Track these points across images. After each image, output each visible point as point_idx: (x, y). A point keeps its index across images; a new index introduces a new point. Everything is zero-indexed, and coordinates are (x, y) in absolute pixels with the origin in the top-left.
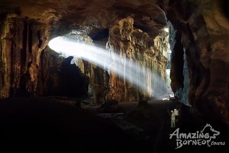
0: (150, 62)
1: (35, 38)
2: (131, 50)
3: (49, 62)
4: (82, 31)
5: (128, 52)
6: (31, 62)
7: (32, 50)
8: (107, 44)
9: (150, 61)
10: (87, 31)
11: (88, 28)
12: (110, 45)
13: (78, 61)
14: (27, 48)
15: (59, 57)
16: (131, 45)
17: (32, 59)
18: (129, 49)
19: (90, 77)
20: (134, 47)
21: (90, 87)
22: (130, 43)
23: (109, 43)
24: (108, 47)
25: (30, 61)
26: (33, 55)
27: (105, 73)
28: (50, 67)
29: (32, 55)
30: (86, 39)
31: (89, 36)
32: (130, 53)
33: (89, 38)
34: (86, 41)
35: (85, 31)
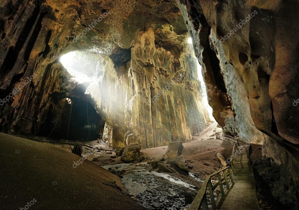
0: (180, 91)
1: (41, 39)
2: (156, 78)
3: (54, 84)
4: (103, 50)
5: (153, 80)
6: (21, 75)
7: (30, 58)
8: (129, 72)
9: (179, 89)
10: (108, 51)
11: (110, 46)
12: (132, 73)
13: (94, 92)
14: (23, 51)
15: (70, 81)
16: (155, 71)
17: (25, 71)
18: (153, 77)
19: (107, 114)
20: (159, 74)
21: (106, 127)
22: (154, 68)
23: (131, 70)
24: (130, 75)
25: (20, 73)
26: (29, 65)
27: (126, 109)
28: (54, 91)
29: (27, 64)
30: (107, 62)
31: (110, 58)
32: (154, 81)
33: (110, 61)
34: (107, 64)
35: (107, 50)
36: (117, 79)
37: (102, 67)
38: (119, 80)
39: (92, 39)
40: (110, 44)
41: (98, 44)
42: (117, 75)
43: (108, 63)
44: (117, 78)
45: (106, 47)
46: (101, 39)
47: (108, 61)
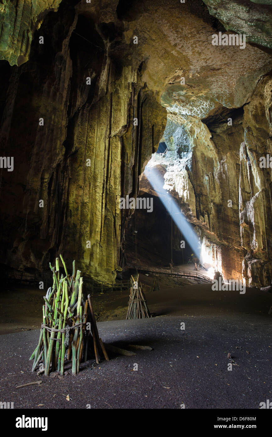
4: (191, 110)
8: (242, 150)
10: (201, 112)
11: (206, 105)
12: (248, 153)
23: (245, 147)
24: (244, 156)
27: (241, 218)
30: (197, 130)
31: (203, 123)
33: (204, 129)
34: (197, 134)
35: (198, 110)
36: (216, 161)
37: (187, 138)
38: (220, 162)
39: (175, 95)
40: (207, 102)
41: (183, 102)
42: (217, 153)
43: (199, 133)
44: (217, 159)
45: (196, 106)
46: (191, 94)
47: (200, 128)
